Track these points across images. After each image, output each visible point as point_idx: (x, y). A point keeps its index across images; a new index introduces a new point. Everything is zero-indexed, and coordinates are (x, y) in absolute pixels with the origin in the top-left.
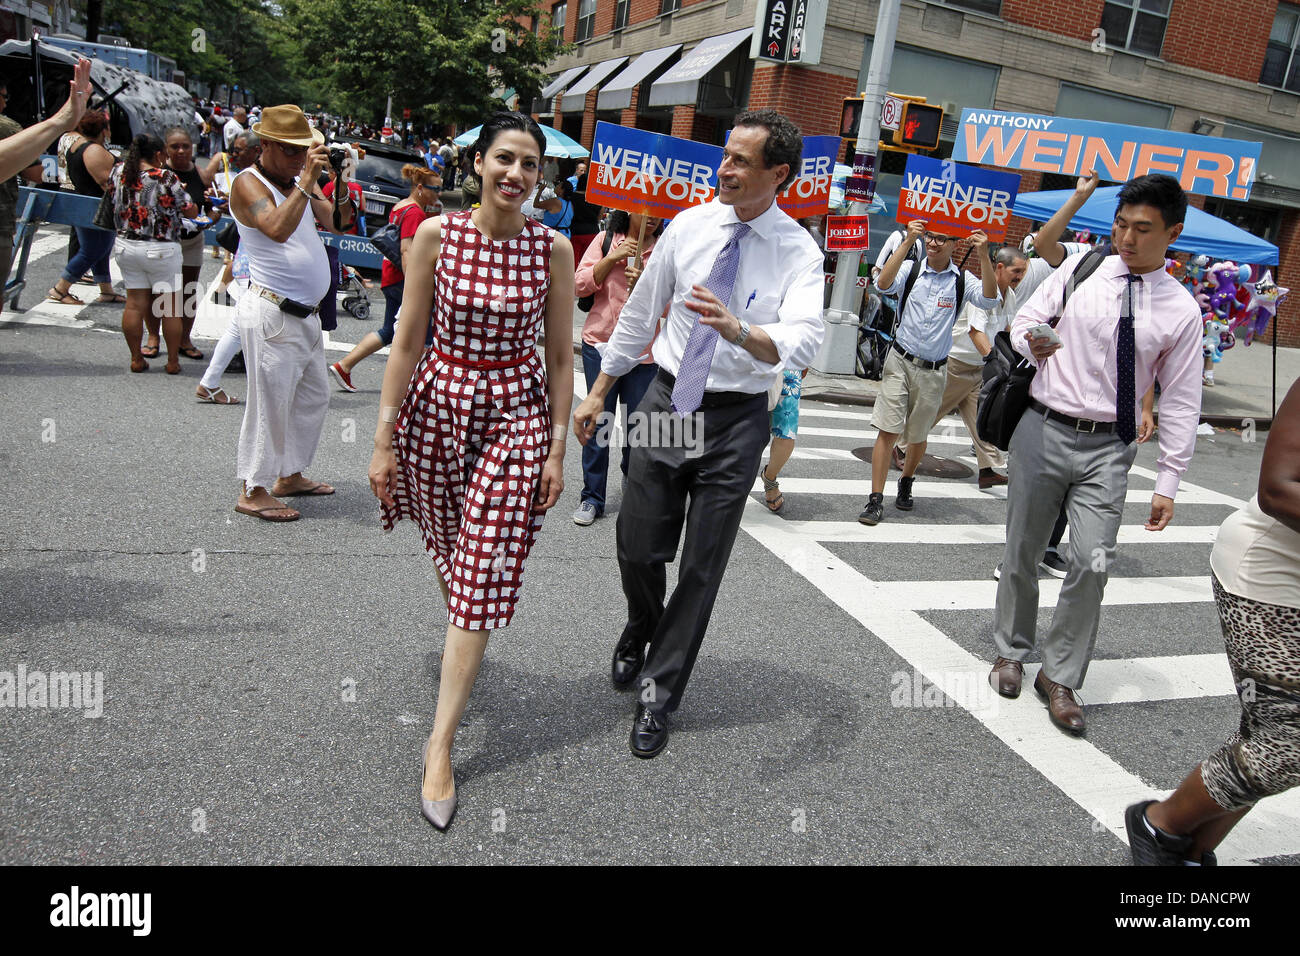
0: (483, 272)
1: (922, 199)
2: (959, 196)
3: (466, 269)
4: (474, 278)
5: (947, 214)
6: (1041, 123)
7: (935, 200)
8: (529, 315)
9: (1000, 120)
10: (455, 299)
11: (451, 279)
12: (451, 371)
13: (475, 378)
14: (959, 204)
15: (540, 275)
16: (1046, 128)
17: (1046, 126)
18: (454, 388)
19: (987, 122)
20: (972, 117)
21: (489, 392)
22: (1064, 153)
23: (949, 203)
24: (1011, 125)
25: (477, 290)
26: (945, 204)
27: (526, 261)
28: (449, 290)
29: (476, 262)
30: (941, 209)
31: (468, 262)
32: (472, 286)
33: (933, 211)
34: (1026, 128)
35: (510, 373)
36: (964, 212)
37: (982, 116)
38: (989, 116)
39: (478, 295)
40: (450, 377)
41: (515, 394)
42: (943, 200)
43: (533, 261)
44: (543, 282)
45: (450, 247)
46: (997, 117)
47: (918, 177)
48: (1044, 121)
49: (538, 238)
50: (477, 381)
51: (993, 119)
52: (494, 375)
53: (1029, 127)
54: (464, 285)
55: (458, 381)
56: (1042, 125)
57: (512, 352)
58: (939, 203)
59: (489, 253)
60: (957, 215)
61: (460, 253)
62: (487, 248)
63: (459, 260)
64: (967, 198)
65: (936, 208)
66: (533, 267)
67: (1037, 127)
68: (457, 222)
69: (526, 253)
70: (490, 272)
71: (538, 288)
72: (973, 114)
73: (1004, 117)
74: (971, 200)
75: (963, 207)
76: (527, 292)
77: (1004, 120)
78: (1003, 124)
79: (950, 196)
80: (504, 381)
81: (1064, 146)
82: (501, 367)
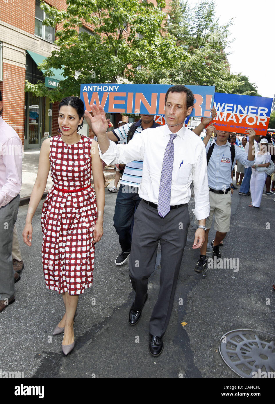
0: (65, 156)
1: (222, 116)
2: (241, 112)
3: (59, 156)
4: (62, 159)
5: (235, 122)
6: (114, 88)
7: (228, 115)
8: (84, 171)
9: (96, 88)
10: (56, 167)
11: (54, 160)
12: (58, 193)
13: (67, 196)
14: (241, 116)
15: (87, 156)
16: (116, 90)
17: (116, 89)
18: (59, 199)
19: (92, 90)
20: (85, 89)
21: (72, 201)
22: (126, 103)
23: (236, 116)
24: (101, 90)
25: (63, 163)
26: (234, 117)
27: (81, 151)
28: (54, 164)
29: (62, 153)
30: (232, 119)
31: (60, 153)
32: (62, 162)
33: (228, 121)
34: (108, 91)
35: (80, 193)
36: (244, 120)
37: (89, 87)
38: (92, 87)
39: (64, 165)
40: (58, 196)
41: (82, 202)
42: (233, 114)
43: (84, 151)
44: (88, 159)
45: (53, 148)
46: (95, 87)
47: (219, 104)
48: (115, 87)
49: (86, 142)
50: (67, 197)
51: (93, 88)
52: (74, 194)
53: (109, 90)
54: (59, 162)
55: (61, 197)
56: (114, 89)
57: (80, 186)
58: (231, 116)
59: (67, 150)
60: (240, 122)
61: (57, 150)
62: (66, 148)
63: (57, 153)
64: (245, 112)
65: (230, 119)
66: (84, 153)
67: (113, 90)
68: (56, 139)
69: (81, 149)
70: (68, 156)
71: (86, 161)
72: (85, 87)
73: (98, 87)
74: (247, 113)
75: (243, 117)
76: (82, 163)
77: (98, 88)
78: (98, 90)
79: (236, 112)
80: (77, 197)
81: (125, 99)
82: (76, 191)
